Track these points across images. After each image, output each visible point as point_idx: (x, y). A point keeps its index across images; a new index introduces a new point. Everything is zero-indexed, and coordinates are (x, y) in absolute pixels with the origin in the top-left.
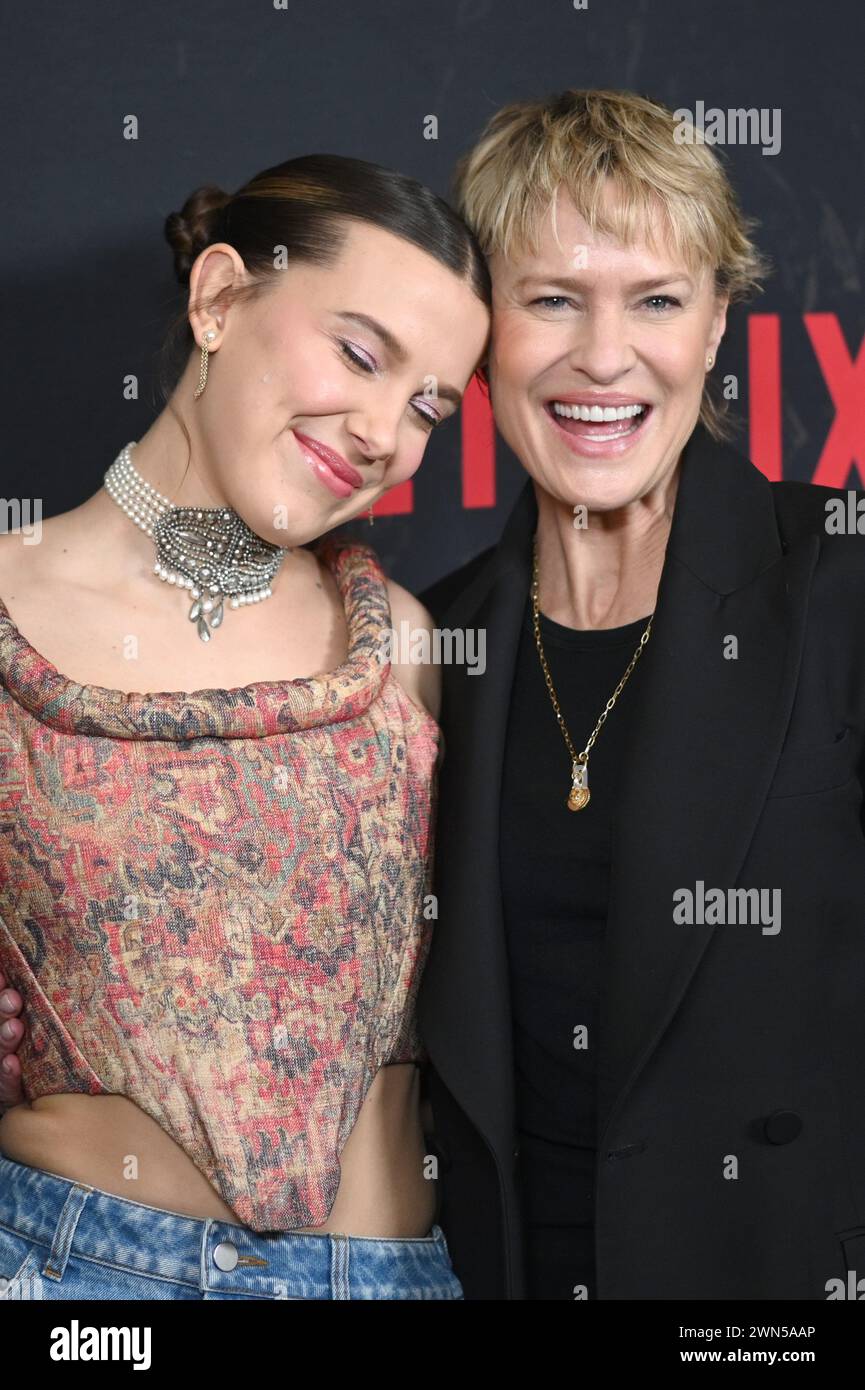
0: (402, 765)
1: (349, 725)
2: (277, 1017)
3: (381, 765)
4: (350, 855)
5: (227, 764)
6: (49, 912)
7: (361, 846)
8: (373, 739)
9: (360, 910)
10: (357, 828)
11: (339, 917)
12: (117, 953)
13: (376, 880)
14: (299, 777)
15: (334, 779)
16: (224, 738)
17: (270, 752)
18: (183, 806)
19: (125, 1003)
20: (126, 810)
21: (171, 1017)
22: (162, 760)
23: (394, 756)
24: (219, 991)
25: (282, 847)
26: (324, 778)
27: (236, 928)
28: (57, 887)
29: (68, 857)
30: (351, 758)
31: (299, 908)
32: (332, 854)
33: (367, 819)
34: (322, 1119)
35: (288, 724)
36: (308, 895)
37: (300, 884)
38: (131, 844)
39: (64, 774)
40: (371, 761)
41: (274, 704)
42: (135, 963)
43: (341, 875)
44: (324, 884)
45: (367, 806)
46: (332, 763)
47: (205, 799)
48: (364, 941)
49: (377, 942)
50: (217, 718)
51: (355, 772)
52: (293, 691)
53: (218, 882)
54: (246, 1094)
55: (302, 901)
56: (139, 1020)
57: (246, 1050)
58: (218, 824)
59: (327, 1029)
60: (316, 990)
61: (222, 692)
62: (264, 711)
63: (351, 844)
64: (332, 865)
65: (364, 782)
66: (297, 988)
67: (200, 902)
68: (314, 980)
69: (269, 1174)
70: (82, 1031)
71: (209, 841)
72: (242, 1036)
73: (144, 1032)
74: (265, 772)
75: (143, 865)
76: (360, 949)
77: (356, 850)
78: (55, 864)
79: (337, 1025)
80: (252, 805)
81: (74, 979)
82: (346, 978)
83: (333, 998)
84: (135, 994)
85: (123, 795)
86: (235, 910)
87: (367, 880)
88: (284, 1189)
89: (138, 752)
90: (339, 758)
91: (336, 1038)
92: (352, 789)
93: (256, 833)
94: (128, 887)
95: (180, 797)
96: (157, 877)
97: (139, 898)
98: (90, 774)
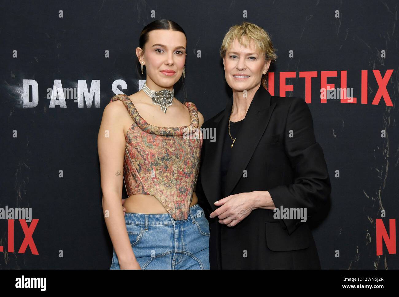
0: (199, 142)
5: (174, 140)
10: (193, 152)
11: (191, 167)
12: (155, 171)
13: (196, 161)
17: (180, 139)
18: (167, 147)
19: (155, 180)
20: (158, 147)
21: (163, 183)
22: (164, 139)
23: (198, 140)
24: (172, 179)
25: (182, 155)
27: (175, 169)
28: (145, 159)
29: (147, 155)
30: (192, 140)
31: (184, 165)
32: (190, 156)
33: (195, 151)
34: (187, 201)
36: (186, 163)
37: (185, 161)
38: (158, 153)
40: (195, 141)
43: (191, 160)
44: (188, 161)
45: (195, 148)
46: (189, 141)
47: (171, 146)
50: (173, 132)
53: (172, 160)
56: (158, 183)
58: (173, 150)
59: (188, 186)
64: (190, 158)
65: (194, 144)
66: (184, 179)
68: (187, 178)
69: (178, 211)
70: (147, 184)
71: (171, 153)
72: (175, 187)
73: (158, 185)
74: (180, 142)
75: (160, 157)
76: (193, 172)
77: (193, 156)
78: (145, 156)
80: (178, 148)
81: (146, 175)
84: (157, 179)
85: (157, 145)
86: (175, 165)
88: (181, 213)
89: (160, 138)
92: (192, 145)
94: (158, 160)
95: (167, 145)
96: (163, 159)
97: (160, 162)
98: (152, 140)
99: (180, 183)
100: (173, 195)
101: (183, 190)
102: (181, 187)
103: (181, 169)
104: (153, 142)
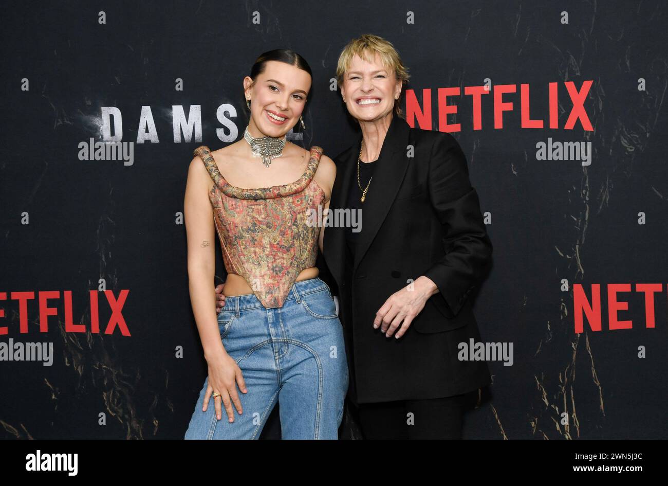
0: (311, 203)
1: (298, 194)
2: (275, 261)
3: (304, 204)
4: (294, 224)
5: (265, 205)
6: (227, 236)
7: (297, 222)
8: (303, 197)
9: (296, 236)
10: (296, 218)
11: (290, 238)
12: (240, 246)
13: (300, 230)
14: (283, 208)
15: (291, 207)
16: (265, 199)
17: (276, 202)
18: (254, 214)
19: (242, 257)
20: (242, 215)
21: (251, 260)
22: (250, 204)
23: (309, 201)
24: (261, 255)
25: (277, 223)
26: (289, 207)
27: (266, 242)
28: (228, 231)
29: (229, 224)
30: (296, 202)
31: (281, 237)
32: (289, 225)
33: (299, 216)
34: (284, 284)
35: (280, 196)
36: (283, 234)
37: (281, 231)
38: (242, 222)
39: (229, 207)
40: (302, 203)
41: (276, 192)
42: (244, 248)
43: (291, 229)
44: (287, 231)
45: (299, 213)
46: (291, 204)
47: (259, 213)
48: (297, 244)
49: (300, 243)
50: (263, 195)
51: (297, 205)
52: (281, 189)
53: (262, 231)
54: (266, 278)
55: (281, 235)
56: (245, 261)
57: (267, 268)
58: (262, 218)
59: (286, 263)
60: (284, 255)
61: (265, 189)
62: (274, 194)
63: (294, 222)
64: (289, 227)
65: (299, 207)
66: (280, 254)
67: (258, 236)
68: (284, 253)
69: (270, 296)
70: (234, 262)
71: (260, 222)
72: (266, 265)
73: (246, 263)
74: (274, 207)
75: (245, 227)
76: (296, 245)
77: (296, 223)
78: (228, 226)
79: (289, 263)
80: (270, 214)
81: (232, 250)
82: (292, 252)
83: (289, 257)
84: (244, 255)
85: (241, 212)
86: (265, 238)
87: (298, 229)
88: (273, 299)
89: (245, 202)
90: (293, 202)
91: (289, 265)
92: (295, 210)
93: (270, 220)
94: (242, 232)
95: (254, 212)
96: (248, 230)
97: (244, 234)
98: (234, 207)
99: (274, 260)
100: (263, 276)
101: (277, 269)
102: (274, 265)
103: (275, 242)
104: (236, 208)
